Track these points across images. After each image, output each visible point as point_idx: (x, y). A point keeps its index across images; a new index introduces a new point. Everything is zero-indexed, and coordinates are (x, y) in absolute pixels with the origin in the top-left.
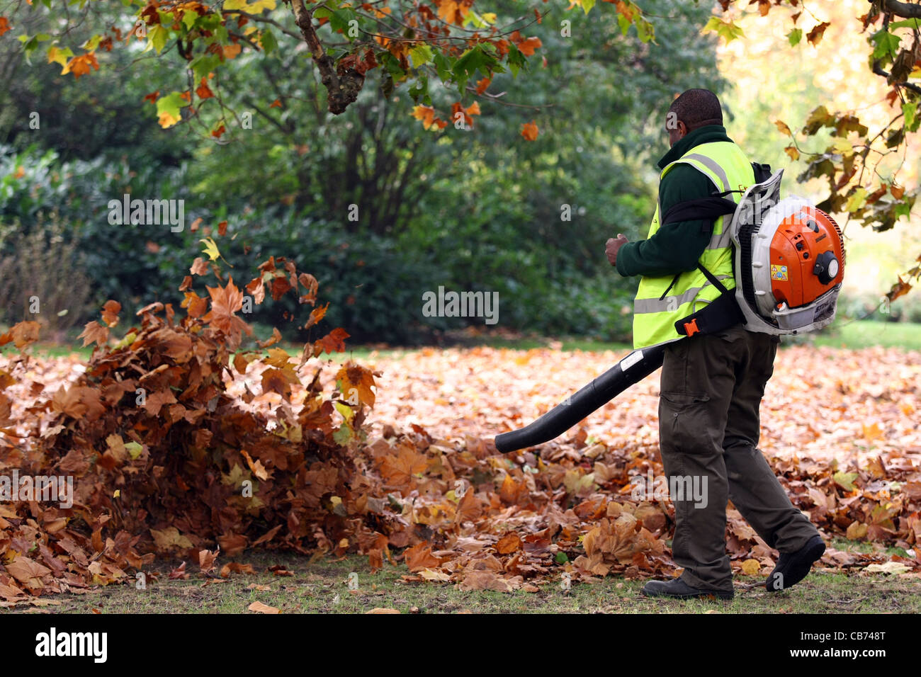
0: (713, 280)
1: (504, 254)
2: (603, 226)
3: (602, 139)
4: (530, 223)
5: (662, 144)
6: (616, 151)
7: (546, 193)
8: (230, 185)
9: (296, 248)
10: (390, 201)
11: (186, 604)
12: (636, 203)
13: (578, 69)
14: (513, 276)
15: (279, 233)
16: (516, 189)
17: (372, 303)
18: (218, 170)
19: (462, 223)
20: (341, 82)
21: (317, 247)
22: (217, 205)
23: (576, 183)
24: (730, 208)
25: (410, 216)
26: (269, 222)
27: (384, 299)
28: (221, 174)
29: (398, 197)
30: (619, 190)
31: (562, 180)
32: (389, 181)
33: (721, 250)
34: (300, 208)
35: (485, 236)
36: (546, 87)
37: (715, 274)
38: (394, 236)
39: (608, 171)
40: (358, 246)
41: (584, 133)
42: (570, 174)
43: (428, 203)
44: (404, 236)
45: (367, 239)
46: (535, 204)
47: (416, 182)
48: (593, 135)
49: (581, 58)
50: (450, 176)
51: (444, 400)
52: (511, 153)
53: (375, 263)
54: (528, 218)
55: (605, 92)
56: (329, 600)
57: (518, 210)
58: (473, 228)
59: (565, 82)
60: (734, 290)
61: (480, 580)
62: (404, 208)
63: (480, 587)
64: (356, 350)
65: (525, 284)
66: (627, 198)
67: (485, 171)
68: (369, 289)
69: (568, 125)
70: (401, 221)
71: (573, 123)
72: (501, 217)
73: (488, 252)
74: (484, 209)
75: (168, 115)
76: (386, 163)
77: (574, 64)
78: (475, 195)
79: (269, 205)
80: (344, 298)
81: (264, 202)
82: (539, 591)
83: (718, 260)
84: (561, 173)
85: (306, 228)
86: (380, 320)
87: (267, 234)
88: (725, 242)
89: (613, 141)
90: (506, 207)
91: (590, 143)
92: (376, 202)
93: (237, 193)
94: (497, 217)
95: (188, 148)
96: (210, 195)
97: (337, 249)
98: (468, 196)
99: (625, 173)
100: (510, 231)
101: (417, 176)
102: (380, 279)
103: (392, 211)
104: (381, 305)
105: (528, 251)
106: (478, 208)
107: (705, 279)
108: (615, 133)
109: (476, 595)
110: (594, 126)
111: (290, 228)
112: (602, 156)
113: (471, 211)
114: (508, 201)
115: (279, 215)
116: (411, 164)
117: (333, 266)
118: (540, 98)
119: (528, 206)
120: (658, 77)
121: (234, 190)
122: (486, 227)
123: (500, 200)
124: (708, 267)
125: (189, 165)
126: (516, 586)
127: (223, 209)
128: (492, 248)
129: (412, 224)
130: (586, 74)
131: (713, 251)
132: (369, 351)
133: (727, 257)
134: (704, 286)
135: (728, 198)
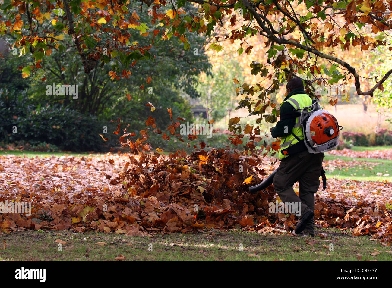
0: (296, 137)
4: (143, 111)
5: (189, 85)
6: (173, 87)
8: (42, 96)
9: (64, 118)
10: (96, 103)
11: (34, 239)
12: (179, 105)
13: (161, 59)
15: (58, 113)
16: (139, 99)
17: (90, 137)
18: (38, 91)
19: (120, 111)
20: (88, 62)
21: (71, 118)
22: (38, 104)
24: (299, 114)
25: (103, 108)
26: (55, 109)
27: (94, 136)
28: (39, 93)
29: (99, 102)
30: (173, 100)
31: (154, 97)
32: (96, 96)
33: (298, 128)
34: (65, 105)
35: (128, 116)
36: (150, 65)
38: (97, 115)
39: (170, 93)
40: (85, 118)
41: (163, 81)
42: (157, 95)
43: (108, 104)
44: (101, 115)
45: (88, 115)
47: (105, 96)
48: (166, 81)
49: (162, 55)
50: (116, 95)
51: (116, 171)
52: (137, 87)
53: (91, 123)
54: (143, 109)
55: (170, 67)
56: (82, 239)
57: (139, 107)
58: (124, 112)
59: (156, 64)
60: (303, 140)
61: (134, 233)
62: (101, 105)
63: (134, 235)
64: (84, 153)
66: (176, 103)
67: (128, 93)
68: (88, 133)
69: (157, 78)
70: (100, 110)
71: (159, 77)
72: (134, 109)
73: (129, 121)
74: (128, 106)
75: (26, 74)
76: (95, 90)
77: (160, 57)
78: (125, 101)
79: (55, 103)
80: (80, 136)
81: (54, 102)
82: (153, 237)
83: (297, 131)
84: (154, 94)
85: (67, 112)
86: (92, 143)
87: (54, 113)
88: (299, 125)
89: (171, 84)
90: (135, 106)
91: (165, 84)
92: (91, 103)
93: (44, 99)
94: (132, 109)
95: (27, 84)
96: (35, 100)
97: (77, 119)
98: (123, 102)
99: (175, 94)
100: (137, 114)
101: (105, 94)
102: (92, 129)
103: (97, 106)
104: (92, 138)
105: (143, 121)
106: (125, 106)
107: (294, 137)
108: (172, 81)
109: (132, 238)
110: (166, 78)
111: (62, 112)
112: (168, 89)
113: (123, 106)
114: (136, 103)
115: (58, 107)
116: (103, 90)
117: (77, 125)
118: (148, 68)
120: (188, 62)
121: (43, 98)
122: (128, 112)
123: (133, 103)
124: (295, 134)
125: (28, 89)
126: (146, 235)
127: (40, 105)
128: (130, 119)
129: (103, 111)
130: (163, 61)
131: (295, 128)
132: (88, 154)
133: (300, 130)
134: (294, 139)
135: (298, 111)
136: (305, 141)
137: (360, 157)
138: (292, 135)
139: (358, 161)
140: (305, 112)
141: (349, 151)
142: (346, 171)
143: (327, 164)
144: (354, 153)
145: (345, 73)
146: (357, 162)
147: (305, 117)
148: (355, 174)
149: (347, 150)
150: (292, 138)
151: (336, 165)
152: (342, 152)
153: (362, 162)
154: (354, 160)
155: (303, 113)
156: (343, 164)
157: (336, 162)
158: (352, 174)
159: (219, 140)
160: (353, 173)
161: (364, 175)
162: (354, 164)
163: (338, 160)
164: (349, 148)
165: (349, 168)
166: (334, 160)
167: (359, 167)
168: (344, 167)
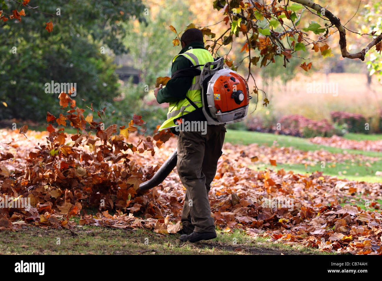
0: (192, 103)
1: (32, 84)
2: (81, 73)
3: (83, 30)
4: (46, 70)
5: (113, 35)
6: (90, 37)
7: (55, 56)
14: (36, 95)
16: (40, 52)
19: (13, 67)
23: (70, 51)
30: (90, 56)
31: (63, 50)
33: (195, 91)
35: (23, 75)
37: (193, 101)
41: (75, 27)
42: (67, 47)
46: (49, 60)
48: (79, 28)
50: (7, 45)
54: (45, 67)
55: (86, 7)
57: (41, 63)
58: (18, 70)
65: (42, 99)
67: (24, 43)
71: (69, 21)
72: (32, 66)
73: (25, 83)
74: (24, 61)
78: (19, 55)
83: (194, 95)
84: (63, 46)
88: (197, 87)
89: (89, 32)
90: (34, 61)
91: (78, 32)
94: (30, 66)
99: (93, 48)
100: (36, 73)
106: (21, 61)
107: (189, 103)
108: (89, 29)
110: (80, 24)
113: (17, 62)
114: (36, 58)
119: (45, 62)
122: (24, 71)
123: (32, 57)
124: (190, 98)
128: (26, 81)
131: (192, 91)
133: (199, 93)
134: (188, 106)
135: (198, 68)
136: (204, 109)
137: (355, 149)
138: (186, 99)
139: (352, 155)
140: (207, 69)
141: (340, 140)
142: (332, 167)
143: (305, 156)
144: (348, 143)
145: (326, 25)
146: (349, 155)
147: (206, 76)
148: (345, 172)
149: (338, 138)
150: (186, 103)
151: (318, 158)
152: (330, 140)
153: (356, 155)
154: (345, 152)
155: (204, 70)
156: (328, 157)
157: (318, 154)
158: (340, 173)
159: (153, 115)
160: (342, 170)
161: (357, 174)
162: (345, 158)
163: (321, 152)
164: (340, 135)
165: (337, 163)
166: (316, 152)
167: (351, 163)
168: (329, 162)
